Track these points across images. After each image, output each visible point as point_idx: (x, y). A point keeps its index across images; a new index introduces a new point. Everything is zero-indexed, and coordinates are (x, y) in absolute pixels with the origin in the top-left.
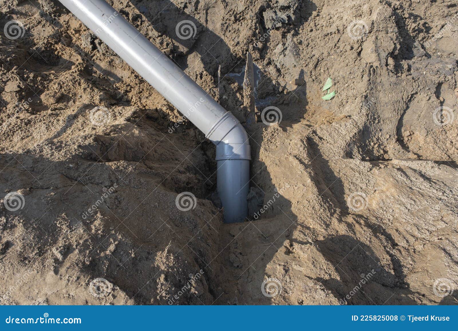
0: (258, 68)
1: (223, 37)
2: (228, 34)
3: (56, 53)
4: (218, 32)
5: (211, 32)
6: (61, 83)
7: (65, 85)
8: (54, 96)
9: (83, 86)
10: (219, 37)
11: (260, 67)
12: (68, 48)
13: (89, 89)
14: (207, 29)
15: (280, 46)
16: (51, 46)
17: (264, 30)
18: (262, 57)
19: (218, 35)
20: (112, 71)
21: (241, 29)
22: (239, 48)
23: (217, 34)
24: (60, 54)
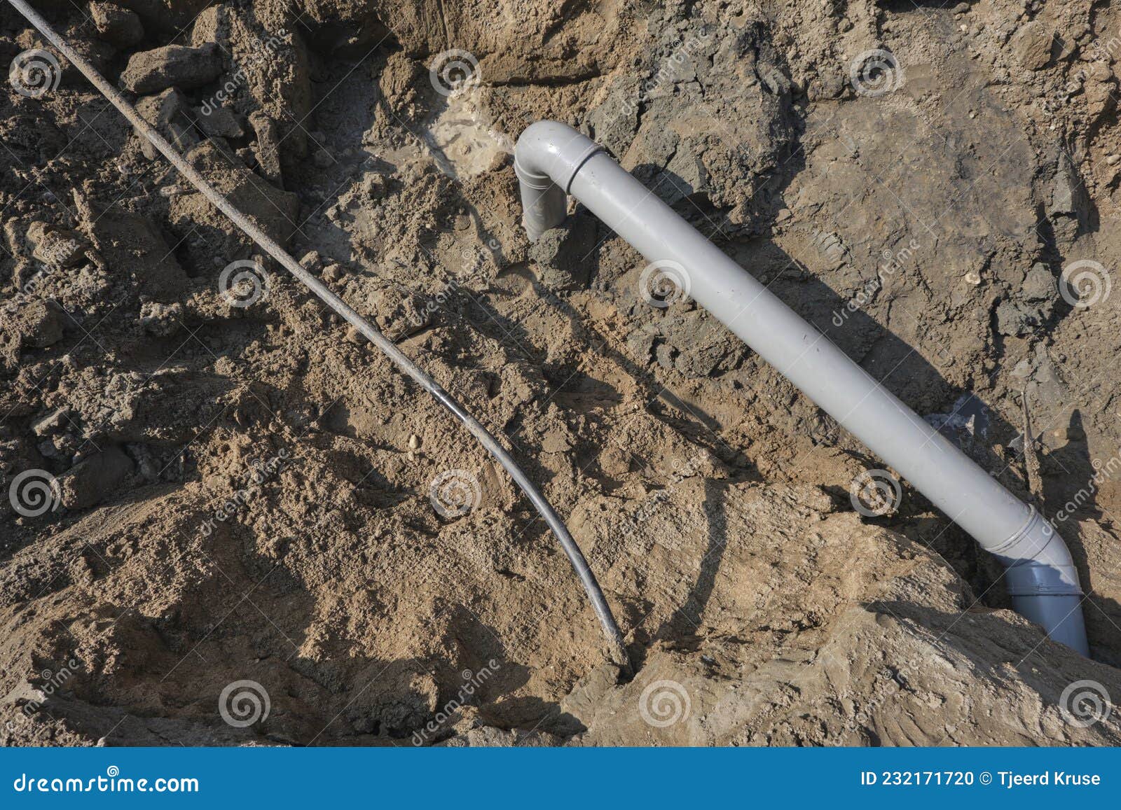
0: (985, 405)
1: (917, 348)
2: (927, 343)
3: (579, 368)
4: (910, 339)
5: (896, 338)
6: (632, 434)
7: (639, 436)
8: (624, 459)
9: (670, 439)
10: (909, 348)
11: (988, 402)
12: (602, 360)
13: (680, 445)
14: (889, 334)
15: (1024, 364)
16: (573, 357)
17: (998, 338)
18: (992, 385)
19: (910, 344)
20: (695, 404)
21: (955, 335)
22: (958, 370)
23: (906, 342)
24: (587, 369)
